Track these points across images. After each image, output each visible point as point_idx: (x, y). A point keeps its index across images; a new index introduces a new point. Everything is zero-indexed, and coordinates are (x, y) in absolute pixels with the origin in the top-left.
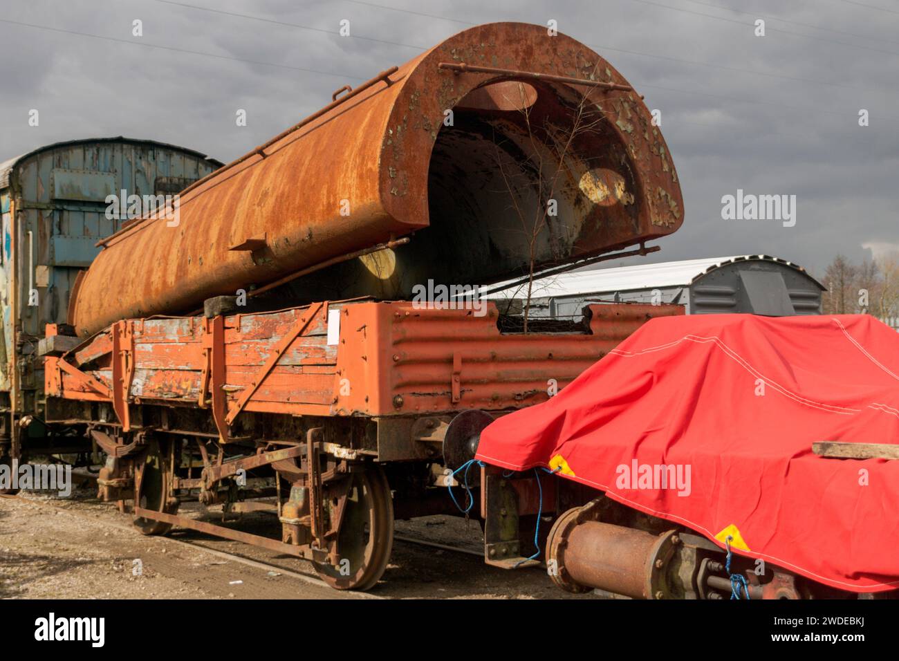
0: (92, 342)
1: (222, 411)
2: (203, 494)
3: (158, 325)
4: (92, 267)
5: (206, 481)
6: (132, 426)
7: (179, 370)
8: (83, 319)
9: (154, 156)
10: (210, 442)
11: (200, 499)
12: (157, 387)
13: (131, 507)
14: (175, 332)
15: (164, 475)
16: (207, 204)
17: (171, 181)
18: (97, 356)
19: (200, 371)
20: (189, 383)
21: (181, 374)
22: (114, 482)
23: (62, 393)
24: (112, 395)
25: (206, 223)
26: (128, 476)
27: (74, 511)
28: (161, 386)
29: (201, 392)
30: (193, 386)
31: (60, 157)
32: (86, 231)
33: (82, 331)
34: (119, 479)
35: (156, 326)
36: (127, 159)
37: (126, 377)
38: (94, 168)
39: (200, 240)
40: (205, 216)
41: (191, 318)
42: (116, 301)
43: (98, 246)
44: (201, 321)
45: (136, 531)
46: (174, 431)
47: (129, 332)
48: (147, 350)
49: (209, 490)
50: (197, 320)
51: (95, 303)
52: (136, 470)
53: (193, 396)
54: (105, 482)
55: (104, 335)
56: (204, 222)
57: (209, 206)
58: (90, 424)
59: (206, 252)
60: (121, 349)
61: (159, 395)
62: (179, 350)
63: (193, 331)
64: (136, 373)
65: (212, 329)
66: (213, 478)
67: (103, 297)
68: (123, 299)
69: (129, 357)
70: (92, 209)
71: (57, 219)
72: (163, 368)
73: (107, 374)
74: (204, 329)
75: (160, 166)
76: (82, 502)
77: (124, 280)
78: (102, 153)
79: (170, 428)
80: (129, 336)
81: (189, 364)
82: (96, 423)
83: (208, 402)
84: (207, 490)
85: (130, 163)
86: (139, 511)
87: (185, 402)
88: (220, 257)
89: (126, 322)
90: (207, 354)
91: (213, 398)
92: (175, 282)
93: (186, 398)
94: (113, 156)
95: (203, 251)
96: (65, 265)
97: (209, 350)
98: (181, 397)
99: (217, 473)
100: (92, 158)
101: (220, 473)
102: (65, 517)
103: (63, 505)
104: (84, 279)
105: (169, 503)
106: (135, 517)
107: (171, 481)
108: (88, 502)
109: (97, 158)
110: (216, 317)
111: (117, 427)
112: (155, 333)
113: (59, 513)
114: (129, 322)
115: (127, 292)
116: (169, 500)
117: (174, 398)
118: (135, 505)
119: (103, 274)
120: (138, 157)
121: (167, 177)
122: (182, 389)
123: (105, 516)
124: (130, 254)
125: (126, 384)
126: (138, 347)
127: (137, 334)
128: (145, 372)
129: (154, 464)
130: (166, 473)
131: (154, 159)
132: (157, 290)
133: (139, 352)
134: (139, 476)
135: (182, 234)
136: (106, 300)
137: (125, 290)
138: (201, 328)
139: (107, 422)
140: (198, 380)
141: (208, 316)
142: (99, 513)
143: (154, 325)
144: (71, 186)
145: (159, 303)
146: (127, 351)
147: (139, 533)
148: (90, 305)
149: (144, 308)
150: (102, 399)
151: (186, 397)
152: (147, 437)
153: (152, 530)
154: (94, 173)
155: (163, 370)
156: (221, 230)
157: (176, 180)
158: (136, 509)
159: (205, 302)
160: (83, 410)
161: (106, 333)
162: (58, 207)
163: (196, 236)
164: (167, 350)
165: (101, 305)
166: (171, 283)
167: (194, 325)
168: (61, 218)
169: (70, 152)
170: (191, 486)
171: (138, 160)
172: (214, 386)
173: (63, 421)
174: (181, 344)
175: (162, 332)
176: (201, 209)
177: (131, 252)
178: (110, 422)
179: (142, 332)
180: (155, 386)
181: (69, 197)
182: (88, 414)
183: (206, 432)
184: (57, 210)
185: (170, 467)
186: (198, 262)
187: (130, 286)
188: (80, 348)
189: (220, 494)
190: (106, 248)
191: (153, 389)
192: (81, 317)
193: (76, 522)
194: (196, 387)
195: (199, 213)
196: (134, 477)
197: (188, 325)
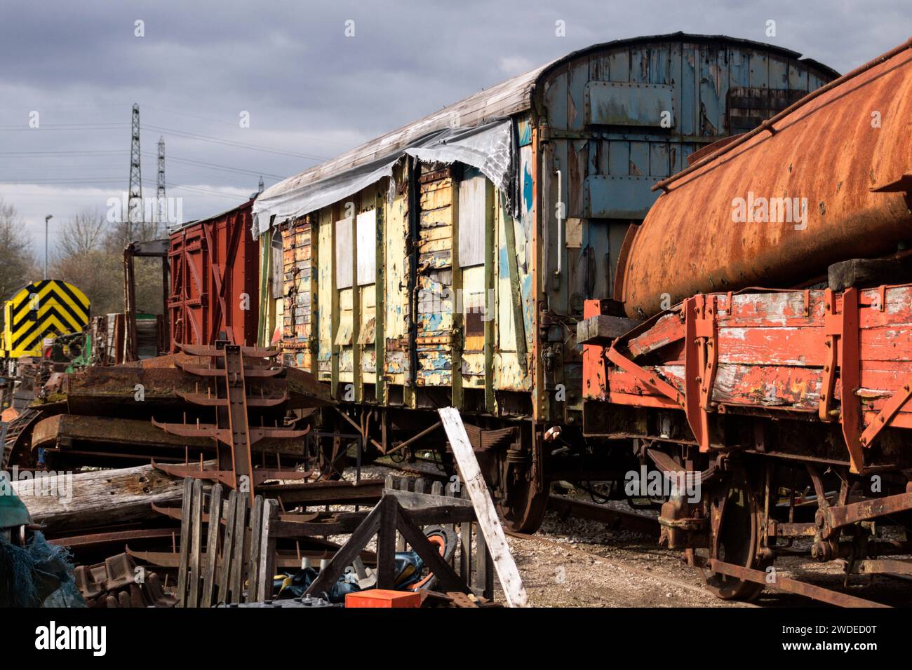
0: (654, 324)
1: (855, 426)
2: (817, 544)
3: (755, 302)
4: (647, 219)
5: (822, 527)
6: (712, 445)
7: (787, 366)
8: (635, 294)
9: (725, 59)
10: (829, 471)
11: (813, 552)
12: (752, 390)
13: (706, 559)
14: (780, 311)
15: (753, 516)
16: (829, 124)
17: (749, 94)
18: (660, 345)
19: (821, 367)
20: (803, 385)
21: (790, 371)
22: (682, 523)
23: (607, 396)
24: (684, 401)
25: (828, 153)
26: (701, 515)
27: (615, 561)
28: (759, 388)
29: (824, 399)
30: (810, 389)
31: (597, 65)
32: (632, 168)
33: (635, 309)
34: (689, 519)
35: (752, 302)
36: (689, 63)
37: (705, 375)
38: (643, 79)
39: (821, 177)
40: (827, 142)
41: (807, 291)
42: (687, 267)
43: (655, 190)
44: (823, 297)
45: (709, 593)
46: (772, 454)
47: (711, 312)
48: (736, 337)
49: (826, 540)
50: (815, 294)
51: (655, 270)
52: (713, 507)
53: (809, 404)
54: (669, 522)
55: (671, 315)
56: (825, 152)
57: (834, 127)
58: (645, 439)
59: (830, 195)
60: (698, 336)
61: (755, 401)
62: (787, 338)
63: (809, 311)
64: (720, 370)
65: (840, 307)
66: (833, 523)
67: (667, 261)
68: (698, 265)
69: (709, 347)
70: (641, 137)
71: (593, 152)
72: (761, 363)
73: (676, 371)
74: (828, 307)
75: (735, 71)
76: (622, 549)
77: (699, 237)
78: (654, 57)
79: (768, 449)
80: (710, 318)
81: (803, 358)
82: (655, 439)
83: (833, 412)
84: (823, 540)
85: (693, 69)
86: (717, 564)
87: (795, 413)
88: (854, 202)
89: (704, 297)
90: (832, 343)
91: (842, 407)
92: (781, 239)
93: (798, 407)
94: (670, 61)
95: (824, 195)
96: (605, 216)
97: (836, 337)
98: (791, 404)
99: (841, 515)
100: (641, 64)
101: (845, 517)
102: (606, 568)
103: (598, 552)
104: (636, 236)
105: (761, 556)
106: (709, 573)
107: (763, 525)
108: (630, 549)
109: (648, 65)
110: (847, 291)
111: (685, 446)
112: (750, 313)
113: (596, 562)
114: (710, 297)
115: (704, 254)
116: (760, 551)
117: (780, 406)
118: (711, 557)
119: (666, 229)
120: (704, 60)
121: (744, 88)
122: (791, 393)
123: (660, 569)
124: (707, 200)
125: (705, 384)
126: (723, 332)
127: (722, 313)
128: (733, 369)
129: (738, 500)
130: (756, 513)
131: (726, 62)
132: (751, 250)
133: (725, 339)
134: (717, 516)
135: (791, 169)
136: (672, 266)
137: (701, 252)
138: (822, 307)
139: (670, 438)
140: (817, 381)
141: (835, 289)
142: (650, 565)
143: (747, 300)
144: (613, 105)
145: (753, 270)
146: (706, 339)
147: (713, 596)
148: (646, 274)
149: (731, 277)
150: (668, 406)
151: (798, 405)
152: (731, 461)
153: (734, 593)
154: (644, 85)
155: (762, 366)
156: (854, 163)
157: (756, 92)
158: (713, 562)
159: (830, 268)
160: (635, 421)
161: (675, 313)
162: (595, 135)
163: (813, 171)
164: (768, 338)
165: (665, 273)
166: (775, 241)
167: (811, 301)
168: (599, 150)
169: (611, 57)
170: (795, 533)
171: (704, 65)
172: (844, 389)
173: (607, 435)
174: (790, 329)
175: (761, 311)
176: (819, 133)
177: (709, 196)
178: (675, 438)
179: (729, 312)
180: (749, 388)
181: (610, 122)
182: (641, 426)
183: (824, 456)
184: (594, 139)
185: (763, 506)
186: (818, 210)
187: (709, 246)
188: (636, 333)
189: (841, 546)
190: (668, 191)
191: (746, 392)
192: (633, 290)
193: (621, 576)
194: (815, 392)
195: (817, 138)
196: (710, 517)
197: (802, 301)
